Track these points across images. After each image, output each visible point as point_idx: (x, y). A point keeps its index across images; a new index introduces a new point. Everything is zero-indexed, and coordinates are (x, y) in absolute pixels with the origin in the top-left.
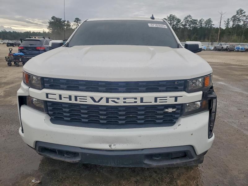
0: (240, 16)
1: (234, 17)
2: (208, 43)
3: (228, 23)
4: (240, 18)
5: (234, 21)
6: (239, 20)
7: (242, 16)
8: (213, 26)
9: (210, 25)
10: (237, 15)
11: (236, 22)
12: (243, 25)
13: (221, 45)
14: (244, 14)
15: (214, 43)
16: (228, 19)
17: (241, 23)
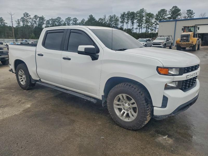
0: (27, 18)
1: (22, 18)
2: (13, 39)
3: (19, 23)
4: (28, 20)
5: (23, 22)
6: (27, 21)
7: (28, 18)
8: (6, 24)
9: (3, 24)
10: (24, 17)
11: (25, 23)
12: (31, 25)
13: (27, 41)
14: (29, 17)
15: (18, 39)
16: (18, 20)
17: (29, 24)
